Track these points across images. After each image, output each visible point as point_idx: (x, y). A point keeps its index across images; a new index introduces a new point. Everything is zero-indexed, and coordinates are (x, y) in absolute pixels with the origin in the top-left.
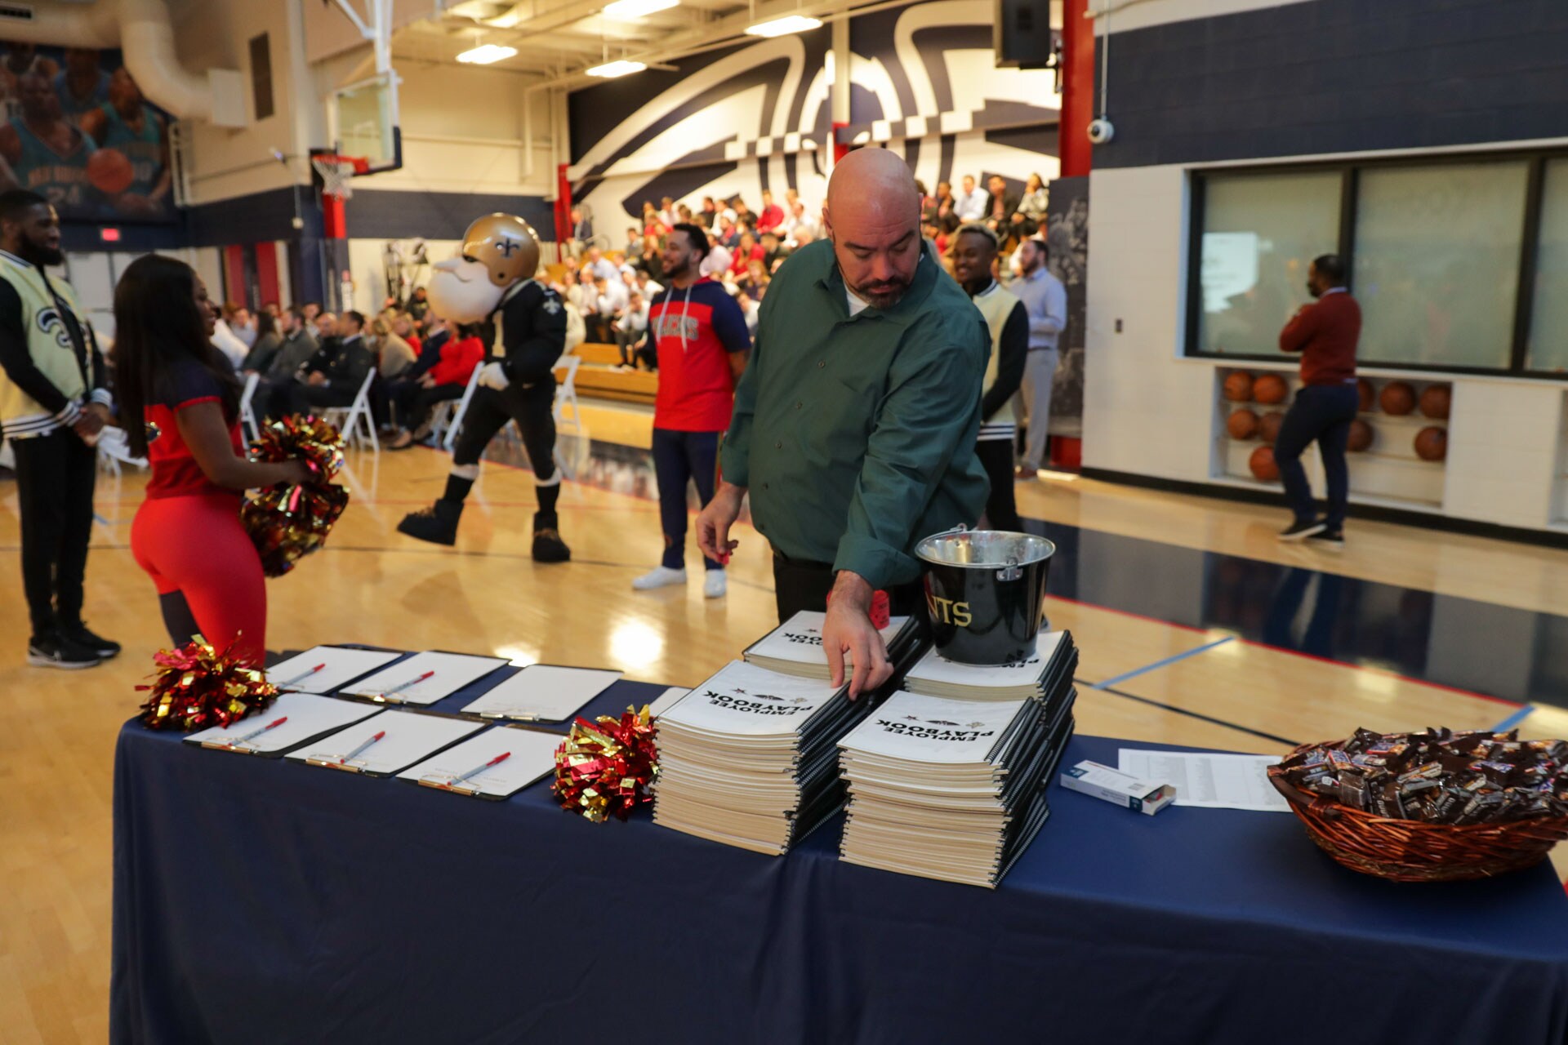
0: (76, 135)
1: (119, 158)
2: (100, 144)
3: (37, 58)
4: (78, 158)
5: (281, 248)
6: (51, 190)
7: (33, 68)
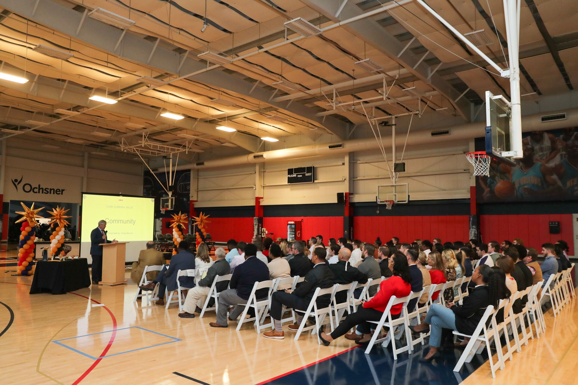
3: (575, 133)
6: (576, 188)
7: (573, 138)
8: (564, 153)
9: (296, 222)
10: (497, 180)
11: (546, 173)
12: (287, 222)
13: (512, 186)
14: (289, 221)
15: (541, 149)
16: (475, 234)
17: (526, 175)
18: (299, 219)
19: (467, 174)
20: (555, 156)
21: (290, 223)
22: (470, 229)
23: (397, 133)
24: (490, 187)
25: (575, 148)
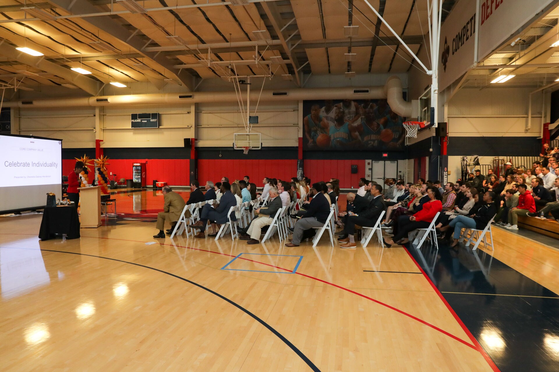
0: (378, 125)
1: (390, 131)
2: (385, 128)
3: (371, 103)
4: (378, 132)
5: (427, 159)
6: (369, 142)
7: (369, 107)
8: (363, 117)
9: (141, 164)
10: (318, 133)
11: (351, 130)
12: (133, 164)
13: (329, 138)
14: (134, 163)
15: (349, 113)
16: (301, 174)
17: (338, 131)
18: (143, 161)
19: (297, 127)
20: (357, 119)
21: (135, 164)
22: (298, 170)
23: (251, 90)
24: (313, 138)
25: (370, 114)
